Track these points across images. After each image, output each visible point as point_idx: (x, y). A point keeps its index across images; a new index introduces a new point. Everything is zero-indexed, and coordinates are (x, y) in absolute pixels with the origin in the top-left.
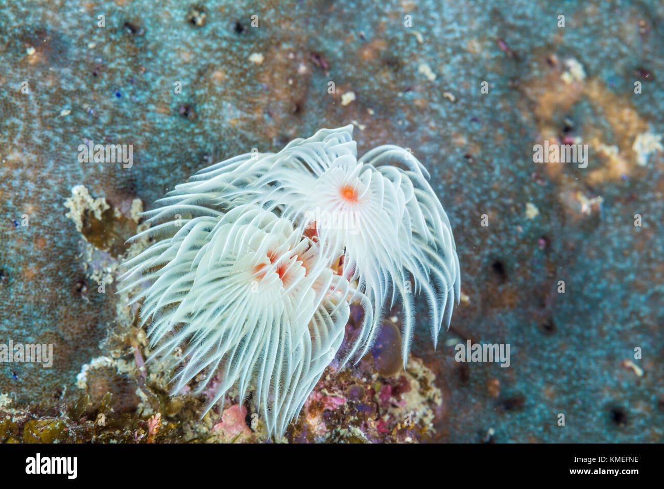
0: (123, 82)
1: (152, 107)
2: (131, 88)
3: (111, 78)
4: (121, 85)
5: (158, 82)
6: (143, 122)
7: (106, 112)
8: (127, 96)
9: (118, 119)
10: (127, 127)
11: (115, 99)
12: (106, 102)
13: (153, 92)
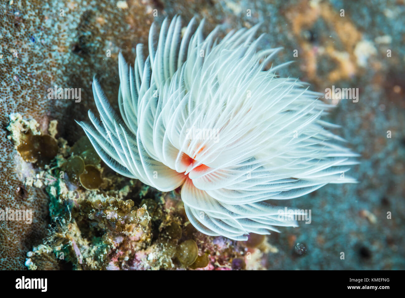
0: (35, 29)
1: (55, 47)
2: (41, 34)
3: (27, 28)
4: (34, 32)
5: (56, 27)
6: (51, 60)
7: (26, 54)
8: (38, 40)
9: (35, 59)
10: (41, 65)
11: (32, 43)
12: (25, 46)
13: (54, 36)
